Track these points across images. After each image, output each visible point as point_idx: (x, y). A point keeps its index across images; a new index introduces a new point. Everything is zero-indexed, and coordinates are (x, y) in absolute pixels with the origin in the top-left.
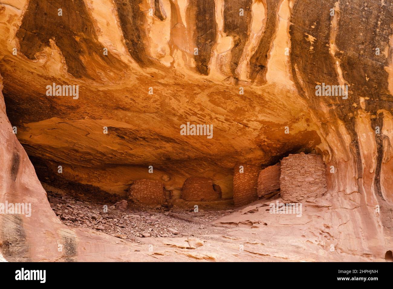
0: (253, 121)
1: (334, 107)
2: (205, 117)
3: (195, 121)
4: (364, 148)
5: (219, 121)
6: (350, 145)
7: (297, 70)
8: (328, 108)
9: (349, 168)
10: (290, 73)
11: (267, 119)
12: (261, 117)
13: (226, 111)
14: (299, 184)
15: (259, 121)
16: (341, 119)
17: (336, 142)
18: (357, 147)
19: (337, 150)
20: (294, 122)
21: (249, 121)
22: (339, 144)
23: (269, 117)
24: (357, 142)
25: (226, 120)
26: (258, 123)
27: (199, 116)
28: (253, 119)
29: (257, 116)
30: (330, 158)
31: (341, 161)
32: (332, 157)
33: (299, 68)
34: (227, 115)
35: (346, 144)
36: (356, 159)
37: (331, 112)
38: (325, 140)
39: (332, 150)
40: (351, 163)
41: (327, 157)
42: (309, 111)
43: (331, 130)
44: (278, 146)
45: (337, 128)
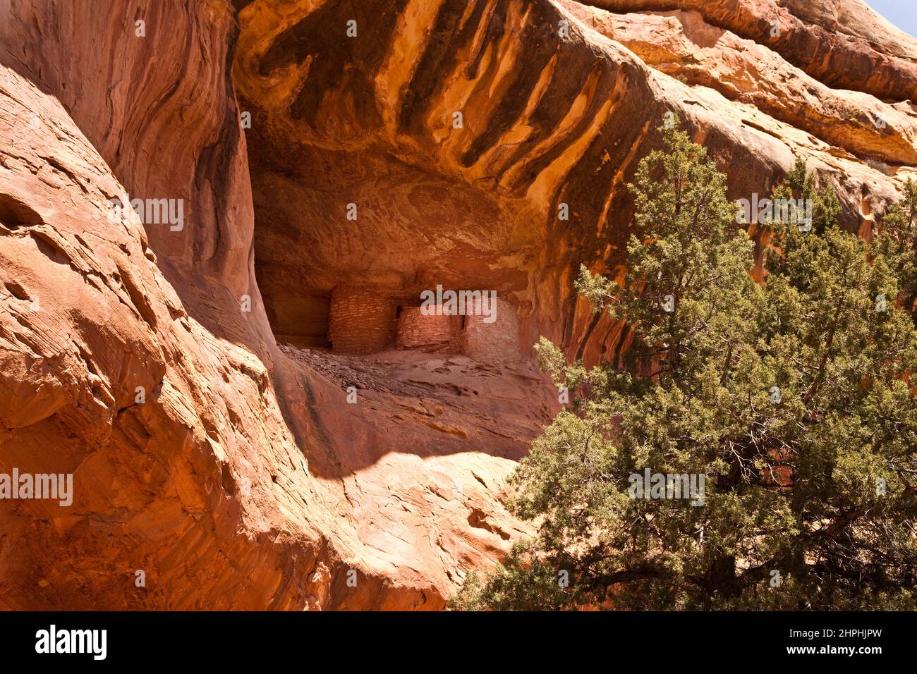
0: (446, 238)
1: (574, 249)
2: (384, 214)
3: (367, 218)
4: (580, 308)
5: (398, 224)
6: (565, 301)
7: (563, 190)
8: (567, 248)
9: (556, 331)
10: (553, 192)
11: (467, 240)
12: (460, 236)
13: (418, 214)
14: (495, 342)
15: (455, 241)
16: (571, 266)
17: (548, 294)
18: (573, 306)
19: (546, 304)
20: (505, 254)
21: (440, 236)
22: (552, 297)
23: (471, 238)
24: (575, 300)
25: (410, 227)
26: (451, 242)
27: (378, 211)
28: (447, 236)
29: (455, 233)
30: (531, 313)
31: (546, 319)
32: (535, 312)
33: (566, 190)
34: (416, 221)
35: (561, 298)
36: (568, 321)
37: (567, 254)
38: (535, 287)
39: (538, 303)
40: (560, 326)
41: (526, 311)
42: (543, 246)
43: (550, 277)
44: (456, 279)
45: (559, 275)
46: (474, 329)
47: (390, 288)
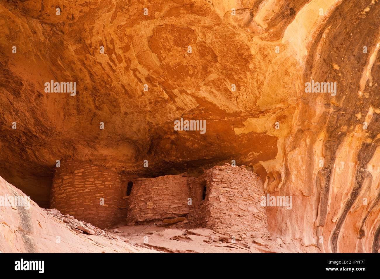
0: (187, 94)
1: (332, 110)
2: (120, 61)
3: (100, 64)
4: (336, 183)
5: (135, 76)
6: (319, 173)
7: (324, 35)
8: (324, 109)
9: (308, 207)
10: (313, 36)
11: (210, 98)
12: (203, 93)
13: (158, 64)
14: (241, 213)
15: (197, 98)
16: (328, 131)
17: (300, 163)
18: (328, 179)
19: (297, 176)
20: (253, 116)
21: (182, 92)
22: (304, 168)
23: (215, 96)
24: (330, 172)
25: (149, 79)
26: (193, 100)
27: (114, 56)
28: (189, 92)
29: (198, 89)
30: (280, 186)
31: (297, 193)
32: (284, 184)
33: (328, 34)
34: (155, 71)
35: (315, 170)
36: (322, 196)
37: (324, 116)
38: (285, 155)
39: (288, 174)
40: (313, 200)
41: (274, 183)
42: (298, 104)
43: (303, 143)
44: (196, 146)
45: (313, 142)
46: (217, 199)
47: (121, 161)
